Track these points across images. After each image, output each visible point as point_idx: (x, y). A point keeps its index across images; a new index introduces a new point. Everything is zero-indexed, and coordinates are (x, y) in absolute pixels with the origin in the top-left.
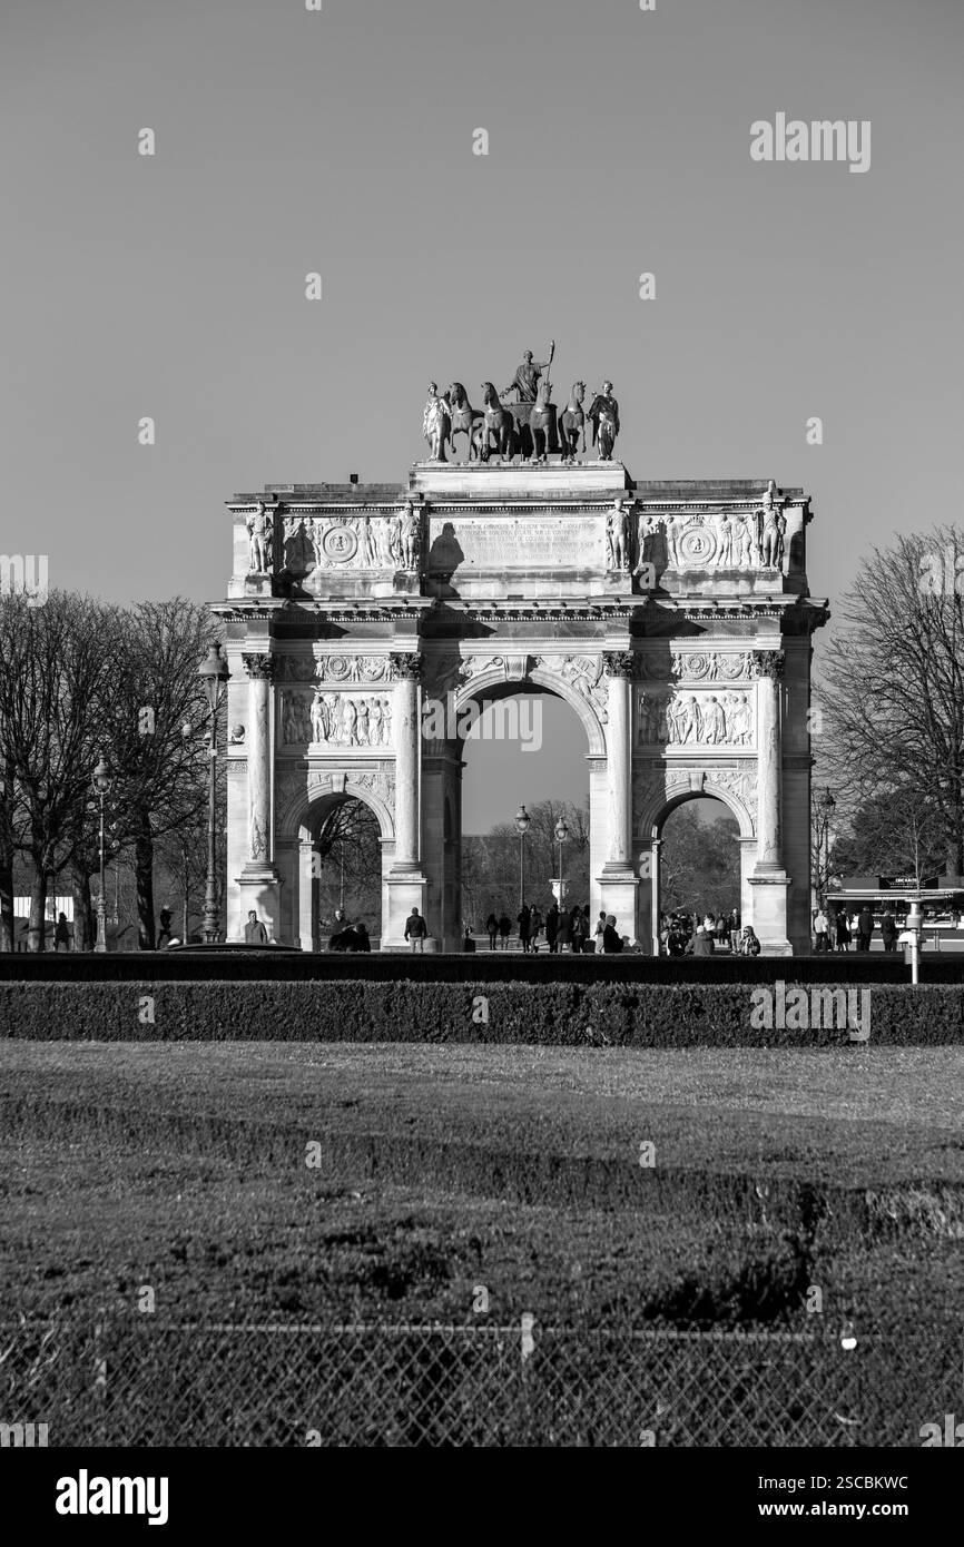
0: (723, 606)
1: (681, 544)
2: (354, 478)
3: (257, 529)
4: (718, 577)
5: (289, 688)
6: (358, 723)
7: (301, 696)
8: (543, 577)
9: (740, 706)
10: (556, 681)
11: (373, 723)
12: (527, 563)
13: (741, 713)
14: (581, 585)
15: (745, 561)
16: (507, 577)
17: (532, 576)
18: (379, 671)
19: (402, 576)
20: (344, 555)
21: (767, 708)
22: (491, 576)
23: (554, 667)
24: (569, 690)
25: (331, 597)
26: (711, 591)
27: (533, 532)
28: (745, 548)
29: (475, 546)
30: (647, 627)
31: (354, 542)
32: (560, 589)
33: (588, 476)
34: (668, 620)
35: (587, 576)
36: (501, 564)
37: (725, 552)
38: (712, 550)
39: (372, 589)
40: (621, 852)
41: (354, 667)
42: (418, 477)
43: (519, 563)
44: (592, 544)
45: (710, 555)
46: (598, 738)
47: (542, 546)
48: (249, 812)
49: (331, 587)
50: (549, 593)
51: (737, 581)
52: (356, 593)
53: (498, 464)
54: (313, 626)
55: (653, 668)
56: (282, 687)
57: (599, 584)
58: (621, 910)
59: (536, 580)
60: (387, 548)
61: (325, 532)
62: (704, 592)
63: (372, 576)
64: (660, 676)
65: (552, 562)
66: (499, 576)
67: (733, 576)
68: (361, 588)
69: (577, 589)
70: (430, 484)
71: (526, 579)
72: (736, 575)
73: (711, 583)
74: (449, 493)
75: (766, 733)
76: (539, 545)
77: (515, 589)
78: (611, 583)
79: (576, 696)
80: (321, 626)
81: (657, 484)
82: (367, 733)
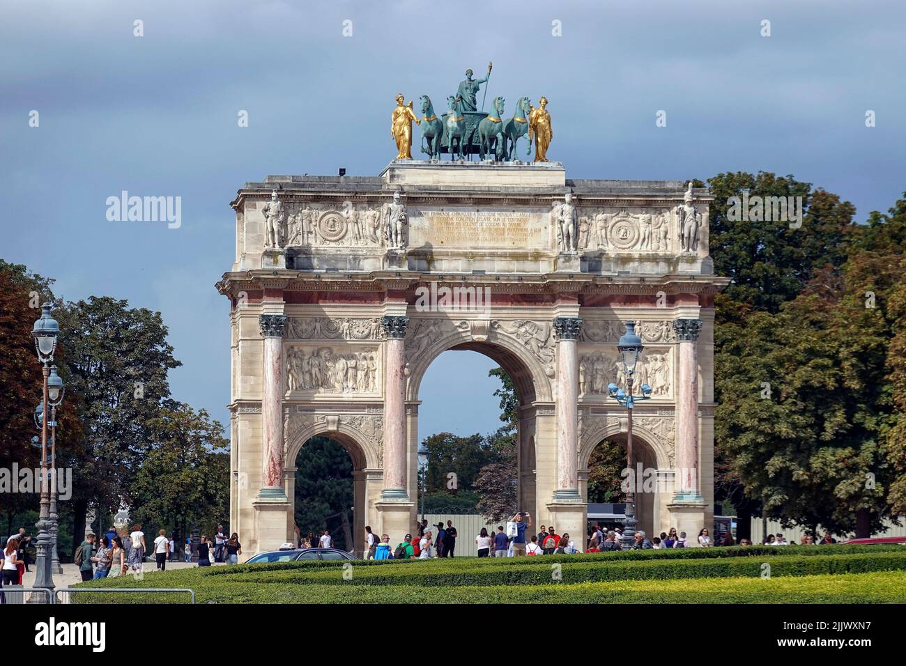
0: (648, 284)
1: (611, 232)
2: (342, 172)
3: (271, 212)
4: (642, 259)
5: (292, 343)
6: (349, 374)
7: (301, 351)
8: (501, 256)
9: (659, 364)
10: (511, 341)
11: (361, 374)
12: (486, 244)
13: (660, 369)
14: (533, 263)
15: (662, 248)
16: (470, 257)
17: (493, 255)
18: (366, 332)
19: (393, 253)
20: (336, 235)
21: (688, 366)
22: (458, 255)
23: (510, 330)
24: (523, 349)
25: (327, 269)
26: (637, 270)
27: (492, 220)
28: (662, 236)
29: (445, 230)
30: (586, 299)
31: (345, 225)
32: (515, 267)
33: (535, 175)
34: (602, 293)
35: (537, 256)
36: (467, 246)
37: (646, 240)
38: (636, 237)
39: (361, 263)
40: (571, 482)
41: (346, 327)
42: (397, 172)
43: (480, 244)
44: (540, 230)
45: (635, 240)
46: (545, 389)
47: (499, 232)
48: (266, 448)
49: (327, 261)
50: (506, 269)
51: (658, 263)
52: (348, 266)
53: (462, 163)
54: (312, 293)
55: (590, 332)
56: (286, 343)
57: (546, 263)
58: (572, 529)
59: (496, 259)
60: (372, 229)
61: (320, 216)
62: (631, 271)
63: (360, 253)
64: (596, 338)
65: (507, 245)
66: (465, 255)
67: (654, 259)
68: (352, 262)
69: (529, 267)
70: (407, 178)
71: (488, 258)
72: (656, 259)
73: (636, 264)
74: (424, 186)
75: (687, 386)
76: (496, 229)
77: (478, 266)
78: (564, 262)
79: (528, 354)
80: (319, 293)
81: (589, 182)
82: (355, 382)
